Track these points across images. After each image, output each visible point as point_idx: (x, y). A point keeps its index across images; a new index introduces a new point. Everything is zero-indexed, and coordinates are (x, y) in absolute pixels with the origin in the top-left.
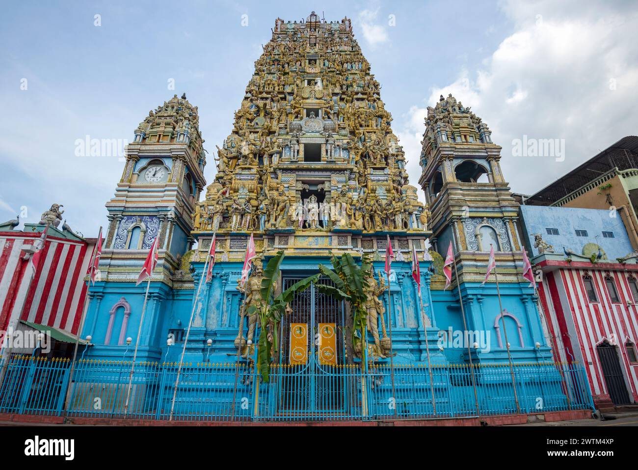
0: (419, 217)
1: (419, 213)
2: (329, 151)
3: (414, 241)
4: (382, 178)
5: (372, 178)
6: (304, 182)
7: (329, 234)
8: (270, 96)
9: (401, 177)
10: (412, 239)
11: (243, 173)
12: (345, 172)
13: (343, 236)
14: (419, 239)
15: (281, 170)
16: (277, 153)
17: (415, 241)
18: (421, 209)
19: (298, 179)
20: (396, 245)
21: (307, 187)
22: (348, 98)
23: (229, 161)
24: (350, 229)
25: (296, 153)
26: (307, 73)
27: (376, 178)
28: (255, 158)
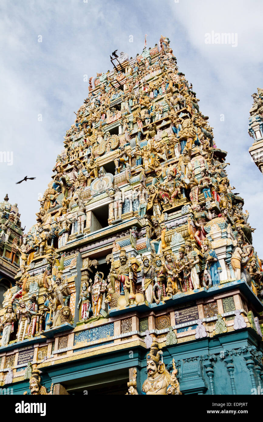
0: (230, 261)
1: (228, 256)
2: (116, 210)
3: (224, 301)
4: (181, 221)
5: (168, 225)
6: (91, 258)
7: (110, 320)
8: (73, 166)
9: (207, 211)
10: (222, 298)
11: (36, 266)
12: (130, 230)
13: (127, 318)
14: (232, 296)
15: (65, 253)
16: (64, 233)
17: (226, 300)
18: (230, 249)
19: (84, 256)
20: (199, 313)
21: (95, 262)
22: (151, 132)
23: (27, 257)
24: (128, 308)
25: (83, 225)
26: (108, 124)
27: (173, 224)
28: (49, 244)
